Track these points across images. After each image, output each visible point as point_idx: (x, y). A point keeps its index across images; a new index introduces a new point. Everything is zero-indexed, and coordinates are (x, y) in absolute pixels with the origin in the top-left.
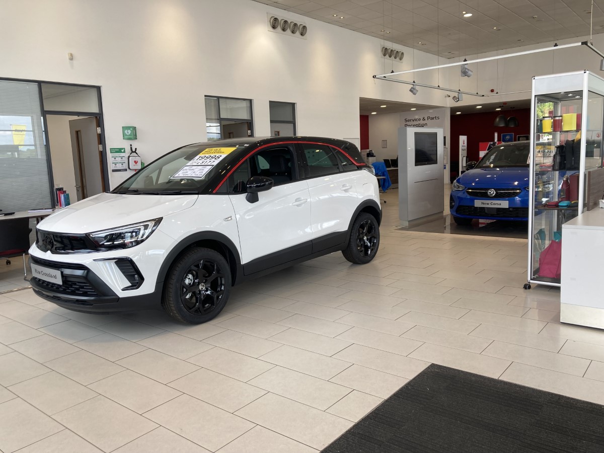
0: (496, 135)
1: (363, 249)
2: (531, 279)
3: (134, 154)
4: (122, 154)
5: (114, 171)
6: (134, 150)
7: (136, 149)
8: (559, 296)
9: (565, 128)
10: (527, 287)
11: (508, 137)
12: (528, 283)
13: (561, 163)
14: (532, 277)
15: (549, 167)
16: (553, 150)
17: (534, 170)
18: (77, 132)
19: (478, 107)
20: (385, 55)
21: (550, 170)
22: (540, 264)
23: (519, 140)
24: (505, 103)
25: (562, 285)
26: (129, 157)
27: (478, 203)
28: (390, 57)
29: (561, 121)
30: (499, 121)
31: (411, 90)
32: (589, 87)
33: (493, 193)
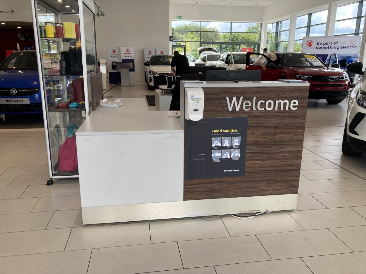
0: (18, 45)
2: (53, 175)
8: (79, 183)
9: (66, 36)
10: (50, 183)
11: (29, 49)
12: (50, 179)
13: (67, 68)
14: (54, 173)
15: (57, 72)
16: (59, 57)
17: (44, 75)
19: (2, 23)
21: (57, 74)
22: (59, 159)
24: (23, 23)
25: (80, 176)
29: (62, 28)
30: (20, 36)
33: (15, 91)
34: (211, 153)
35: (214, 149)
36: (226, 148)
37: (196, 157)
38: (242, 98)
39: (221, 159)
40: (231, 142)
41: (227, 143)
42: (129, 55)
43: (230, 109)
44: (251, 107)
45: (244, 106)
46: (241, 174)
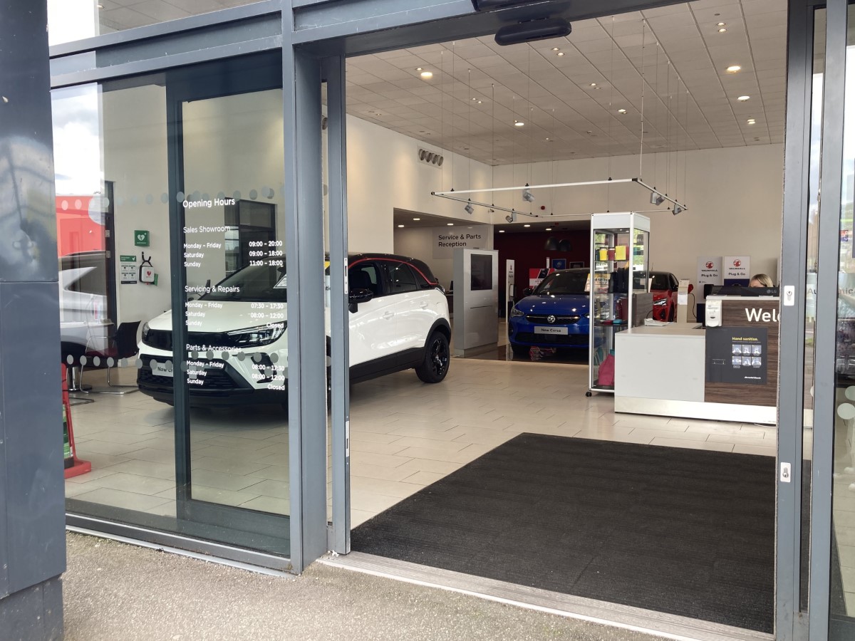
0: (548, 260)
1: (435, 367)
2: (592, 388)
3: (146, 264)
4: (133, 264)
5: (123, 283)
6: (147, 259)
7: (150, 258)
8: (614, 400)
9: (618, 258)
10: (589, 394)
11: (559, 264)
12: (589, 391)
13: (615, 286)
14: (593, 386)
15: (605, 291)
16: (608, 276)
18: (72, 234)
19: (526, 226)
20: (422, 159)
22: (598, 376)
23: (572, 267)
24: (557, 223)
25: (616, 391)
26: (141, 267)
27: (538, 330)
28: (428, 161)
29: (615, 251)
30: (551, 243)
31: (466, 209)
32: (634, 225)
33: (552, 318)
34: (731, 359)
35: (734, 355)
36: (746, 355)
37: (716, 362)
38: (761, 310)
39: (742, 366)
40: (752, 349)
41: (747, 350)
42: (740, 271)
43: (750, 319)
44: (771, 319)
45: (764, 317)
46: (763, 382)
